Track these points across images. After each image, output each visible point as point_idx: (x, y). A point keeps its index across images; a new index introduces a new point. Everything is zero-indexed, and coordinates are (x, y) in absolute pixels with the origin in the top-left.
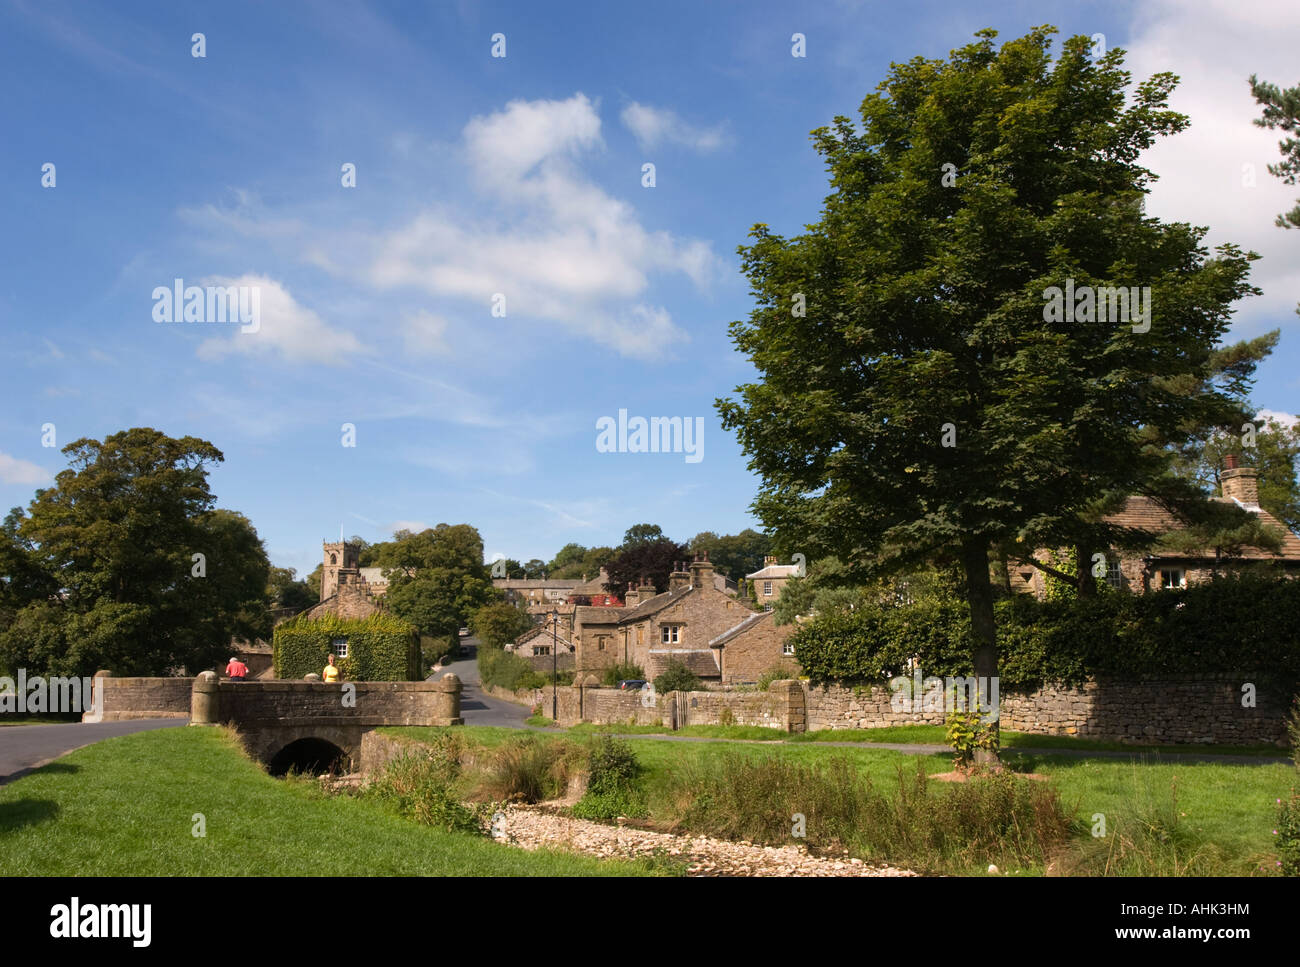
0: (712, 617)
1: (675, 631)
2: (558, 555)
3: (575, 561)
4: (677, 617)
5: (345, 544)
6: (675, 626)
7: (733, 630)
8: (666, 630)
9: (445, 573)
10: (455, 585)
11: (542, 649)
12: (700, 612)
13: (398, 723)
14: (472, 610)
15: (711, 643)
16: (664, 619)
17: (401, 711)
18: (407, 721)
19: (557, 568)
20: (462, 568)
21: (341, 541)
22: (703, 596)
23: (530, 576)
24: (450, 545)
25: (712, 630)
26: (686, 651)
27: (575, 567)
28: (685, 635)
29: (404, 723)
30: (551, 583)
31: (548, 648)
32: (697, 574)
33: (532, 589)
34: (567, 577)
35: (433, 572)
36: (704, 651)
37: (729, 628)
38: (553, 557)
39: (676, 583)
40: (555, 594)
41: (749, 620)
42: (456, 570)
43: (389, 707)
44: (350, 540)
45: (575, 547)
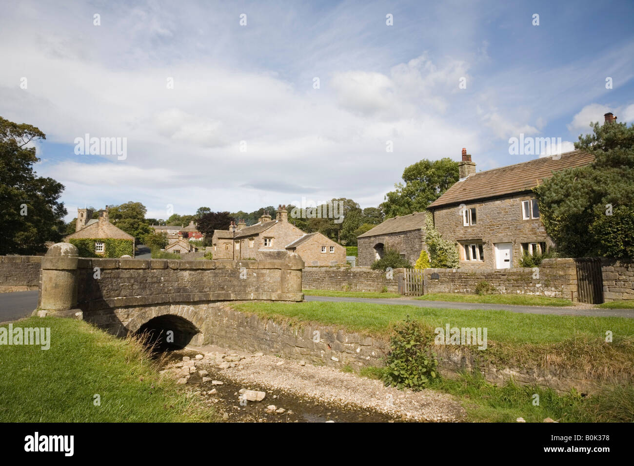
0: (286, 235)
1: (270, 241)
2: (170, 218)
3: (176, 221)
4: (270, 235)
5: (87, 209)
6: (270, 238)
7: (296, 241)
8: (266, 241)
9: (132, 221)
10: (136, 226)
11: (177, 251)
12: (281, 232)
13: (244, 297)
14: (142, 236)
15: (286, 247)
16: (266, 235)
17: (245, 286)
18: (252, 296)
19: (169, 223)
20: (138, 219)
21: (85, 208)
22: (282, 225)
23: (161, 225)
24: (133, 209)
25: (286, 241)
26: (275, 250)
27: (177, 222)
28: (274, 243)
29: (249, 298)
30: (170, 227)
31: (179, 251)
32: (280, 215)
33: (162, 229)
34: (175, 225)
35: (126, 220)
36: (283, 250)
37: (294, 240)
38: (168, 219)
39: (265, 220)
40: (171, 232)
41: (303, 236)
42: (136, 220)
43: (235, 283)
44: (89, 208)
45: (176, 215)
